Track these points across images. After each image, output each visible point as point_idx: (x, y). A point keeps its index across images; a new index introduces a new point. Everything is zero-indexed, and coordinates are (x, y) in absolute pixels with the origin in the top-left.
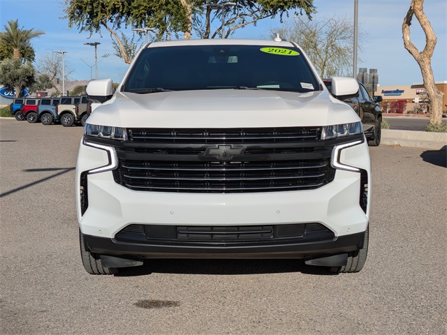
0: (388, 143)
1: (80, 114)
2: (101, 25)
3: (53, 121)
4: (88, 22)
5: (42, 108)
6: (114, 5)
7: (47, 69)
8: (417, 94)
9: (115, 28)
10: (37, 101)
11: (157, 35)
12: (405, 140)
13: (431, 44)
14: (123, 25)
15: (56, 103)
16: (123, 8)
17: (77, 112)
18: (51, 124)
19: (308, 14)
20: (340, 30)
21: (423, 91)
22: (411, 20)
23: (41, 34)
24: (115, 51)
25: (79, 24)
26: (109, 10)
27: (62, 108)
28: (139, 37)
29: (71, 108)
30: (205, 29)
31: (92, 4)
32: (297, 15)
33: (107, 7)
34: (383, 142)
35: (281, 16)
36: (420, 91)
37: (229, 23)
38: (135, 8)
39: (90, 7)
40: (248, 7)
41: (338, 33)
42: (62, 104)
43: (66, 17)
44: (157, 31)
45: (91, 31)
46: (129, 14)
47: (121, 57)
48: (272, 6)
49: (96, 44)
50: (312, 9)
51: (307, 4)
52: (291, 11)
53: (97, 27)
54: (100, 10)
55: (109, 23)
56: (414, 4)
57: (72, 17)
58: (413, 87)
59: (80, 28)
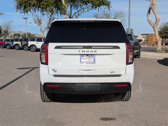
0: (143, 57)
1: (23, 45)
2: (28, 11)
3: (11, 48)
4: (23, 10)
5: (6, 43)
6: (34, 3)
7: (5, 27)
8: (143, 37)
9: (34, 12)
10: (4, 40)
11: (50, 15)
12: (149, 56)
13: (158, 21)
14: (36, 11)
15: (12, 41)
16: (37, 5)
17: (22, 44)
18: (10, 49)
19: (108, 8)
20: (119, 14)
21: (145, 36)
22: (150, 12)
23: (3, 14)
24: (34, 21)
25: (20, 11)
26: (32, 6)
27: (15, 43)
28: (43, 16)
29: (19, 43)
30: (70, 13)
31: (25, 3)
32: (104, 8)
33: (31, 4)
34: (141, 56)
35: (98, 9)
36: (144, 36)
37: (79, 11)
38: (42, 5)
39: (25, 4)
40: (86, 5)
41: (118, 15)
42: (15, 41)
43: (15, 8)
44: (50, 14)
45: (25, 13)
46: (39, 7)
47: (36, 23)
48: (95, 5)
49: (26, 18)
50: (110, 6)
51: (108, 4)
52: (102, 7)
53: (27, 12)
54: (28, 5)
55: (31, 10)
56: (152, 6)
57: (18, 8)
58: (142, 35)
59: (20, 12)
